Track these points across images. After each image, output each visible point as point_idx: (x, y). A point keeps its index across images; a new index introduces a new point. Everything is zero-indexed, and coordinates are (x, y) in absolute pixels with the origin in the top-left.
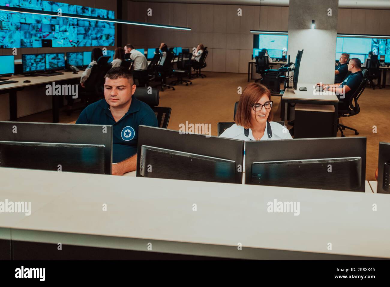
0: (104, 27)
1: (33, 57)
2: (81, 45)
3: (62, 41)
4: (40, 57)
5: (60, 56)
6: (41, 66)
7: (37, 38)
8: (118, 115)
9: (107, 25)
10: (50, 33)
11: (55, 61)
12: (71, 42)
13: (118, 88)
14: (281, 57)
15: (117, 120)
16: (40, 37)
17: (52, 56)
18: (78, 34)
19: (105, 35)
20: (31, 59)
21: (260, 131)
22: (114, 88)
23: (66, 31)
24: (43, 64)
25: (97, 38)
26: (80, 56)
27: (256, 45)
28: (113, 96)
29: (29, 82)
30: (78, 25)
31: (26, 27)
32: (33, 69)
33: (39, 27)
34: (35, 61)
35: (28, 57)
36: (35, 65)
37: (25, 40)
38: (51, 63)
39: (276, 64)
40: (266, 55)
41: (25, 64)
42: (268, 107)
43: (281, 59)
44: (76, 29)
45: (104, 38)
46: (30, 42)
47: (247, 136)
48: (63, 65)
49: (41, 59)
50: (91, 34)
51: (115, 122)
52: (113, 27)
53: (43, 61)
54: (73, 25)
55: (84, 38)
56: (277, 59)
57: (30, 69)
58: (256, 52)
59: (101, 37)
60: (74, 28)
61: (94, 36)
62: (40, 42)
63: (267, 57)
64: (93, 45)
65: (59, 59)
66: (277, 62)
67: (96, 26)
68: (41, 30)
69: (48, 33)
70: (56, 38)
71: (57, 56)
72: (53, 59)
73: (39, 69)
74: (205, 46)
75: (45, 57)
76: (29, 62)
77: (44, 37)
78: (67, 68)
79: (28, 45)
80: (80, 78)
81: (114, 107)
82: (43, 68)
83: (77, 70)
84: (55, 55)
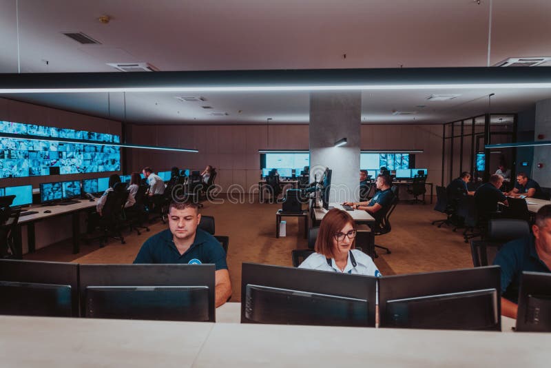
0: (110, 152)
1: (51, 186)
2: (88, 171)
3: (70, 168)
4: (57, 185)
5: (76, 184)
6: (58, 196)
7: (45, 166)
8: (183, 248)
9: (112, 150)
10: (58, 160)
11: (71, 189)
12: (78, 168)
13: (185, 218)
14: (291, 176)
15: (182, 253)
16: (48, 165)
17: (68, 184)
18: (84, 160)
19: (111, 160)
20: (48, 188)
21: (343, 260)
22: (181, 219)
23: (73, 157)
24: (60, 193)
25: (103, 164)
26: (94, 183)
27: (263, 165)
28: (181, 228)
29: (50, 212)
30: (84, 151)
31: (34, 154)
32: (51, 198)
33: (47, 155)
34: (53, 191)
35: (45, 186)
36: (52, 194)
37: (33, 169)
38: (67, 191)
39: (287, 183)
40: (276, 174)
41: (43, 194)
42: (351, 236)
43: (291, 178)
44: (82, 155)
45: (110, 163)
46: (38, 170)
47: (331, 265)
48: (79, 193)
49: (58, 188)
50: (98, 160)
51: (180, 254)
52: (118, 152)
53: (60, 190)
54: (80, 151)
55: (91, 164)
56: (287, 178)
57: (48, 198)
58: (266, 172)
59: (107, 162)
60: (80, 154)
61: (100, 161)
62: (48, 169)
63: (278, 176)
64: (100, 171)
65: (75, 187)
66: (287, 181)
67: (102, 151)
68: (48, 158)
69: (55, 161)
70: (63, 165)
71: (73, 183)
72: (69, 187)
73: (56, 198)
74: (213, 167)
75: (62, 186)
76: (46, 191)
77: (52, 165)
78: (83, 196)
79: (36, 173)
80: (96, 206)
81: (179, 238)
82: (60, 197)
83: (93, 197)
84: (71, 183)
